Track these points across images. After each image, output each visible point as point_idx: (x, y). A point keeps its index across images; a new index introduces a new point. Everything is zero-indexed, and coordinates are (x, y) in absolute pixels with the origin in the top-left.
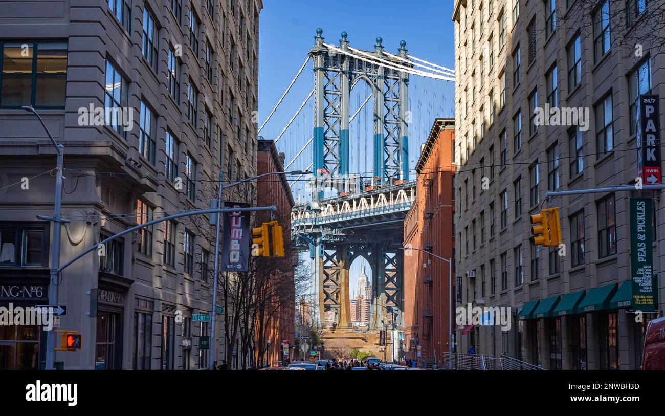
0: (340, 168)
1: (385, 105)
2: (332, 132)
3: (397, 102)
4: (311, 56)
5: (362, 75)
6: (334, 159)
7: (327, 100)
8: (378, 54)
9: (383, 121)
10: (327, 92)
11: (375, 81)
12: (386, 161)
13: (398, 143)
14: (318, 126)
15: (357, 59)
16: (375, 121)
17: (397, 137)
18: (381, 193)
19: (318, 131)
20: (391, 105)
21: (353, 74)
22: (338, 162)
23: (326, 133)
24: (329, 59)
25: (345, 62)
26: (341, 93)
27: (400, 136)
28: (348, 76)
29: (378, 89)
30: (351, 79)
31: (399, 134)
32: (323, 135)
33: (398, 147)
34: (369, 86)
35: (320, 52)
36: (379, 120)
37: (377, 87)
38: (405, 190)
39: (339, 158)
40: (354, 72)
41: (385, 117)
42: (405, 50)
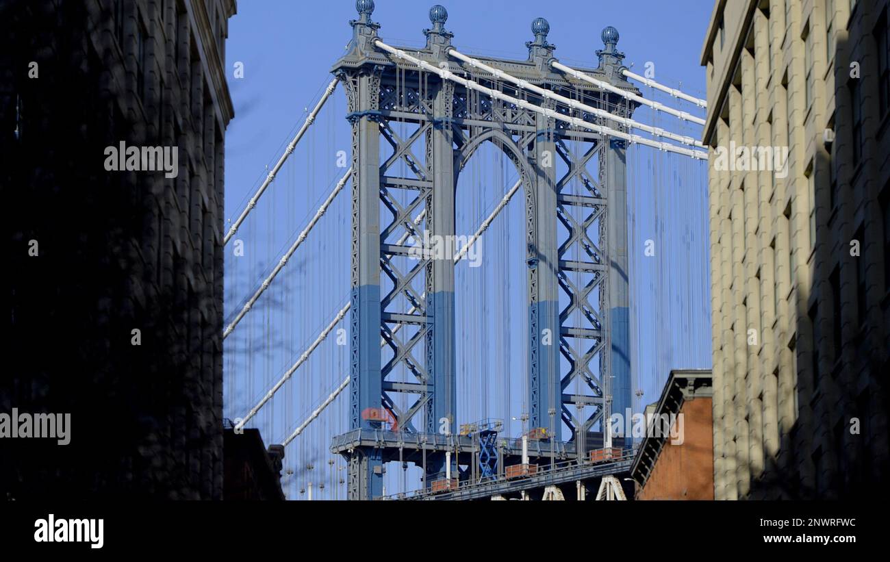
0: (430, 403)
1: (559, 216)
2: (405, 298)
3: (596, 207)
4: (342, 78)
5: (491, 129)
6: (413, 379)
7: (389, 205)
8: (538, 69)
9: (556, 265)
10: (389, 181)
11: (531, 146)
12: (565, 382)
13: (599, 328)
14: (364, 283)
15: (475, 91)
16: (531, 263)
17: (596, 309)
18: (550, 485)
19: (365, 298)
20: (579, 215)
21: (465, 128)
22: (425, 388)
23: (386, 301)
24: (395, 88)
25: (440, 95)
26: (431, 185)
27: (606, 307)
28: (450, 133)
29: (539, 172)
30: (460, 144)
31: (601, 299)
32: (379, 306)
33: (600, 339)
34: (511, 162)
35: (368, 68)
36: (541, 264)
37: (534, 166)
38: (620, 476)
39: (425, 376)
40: (466, 122)
41: (562, 251)
42: (616, 55)
